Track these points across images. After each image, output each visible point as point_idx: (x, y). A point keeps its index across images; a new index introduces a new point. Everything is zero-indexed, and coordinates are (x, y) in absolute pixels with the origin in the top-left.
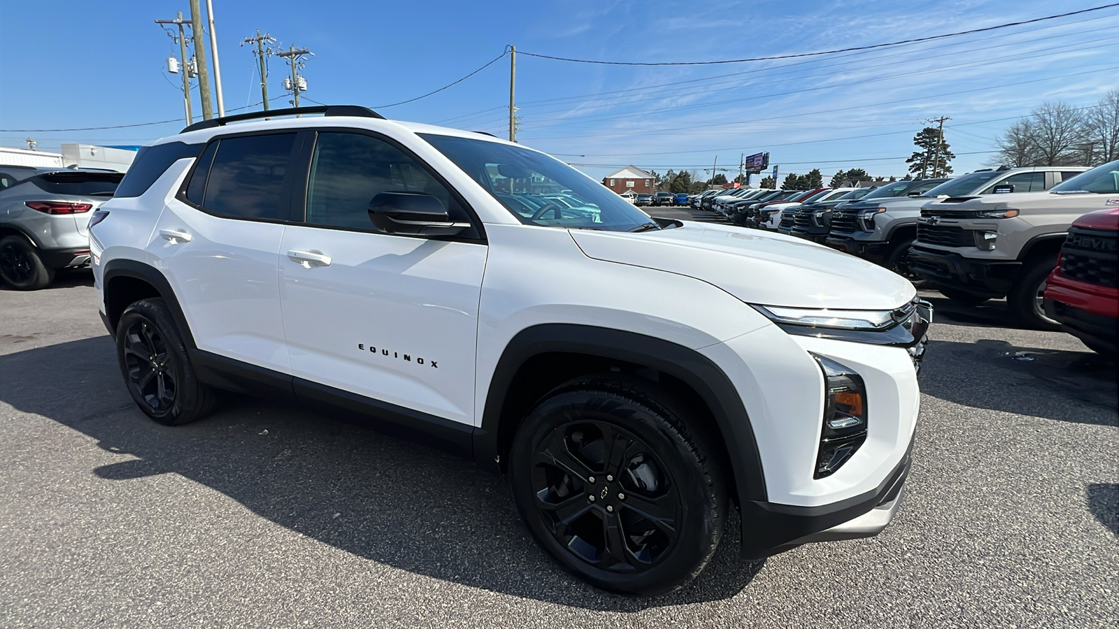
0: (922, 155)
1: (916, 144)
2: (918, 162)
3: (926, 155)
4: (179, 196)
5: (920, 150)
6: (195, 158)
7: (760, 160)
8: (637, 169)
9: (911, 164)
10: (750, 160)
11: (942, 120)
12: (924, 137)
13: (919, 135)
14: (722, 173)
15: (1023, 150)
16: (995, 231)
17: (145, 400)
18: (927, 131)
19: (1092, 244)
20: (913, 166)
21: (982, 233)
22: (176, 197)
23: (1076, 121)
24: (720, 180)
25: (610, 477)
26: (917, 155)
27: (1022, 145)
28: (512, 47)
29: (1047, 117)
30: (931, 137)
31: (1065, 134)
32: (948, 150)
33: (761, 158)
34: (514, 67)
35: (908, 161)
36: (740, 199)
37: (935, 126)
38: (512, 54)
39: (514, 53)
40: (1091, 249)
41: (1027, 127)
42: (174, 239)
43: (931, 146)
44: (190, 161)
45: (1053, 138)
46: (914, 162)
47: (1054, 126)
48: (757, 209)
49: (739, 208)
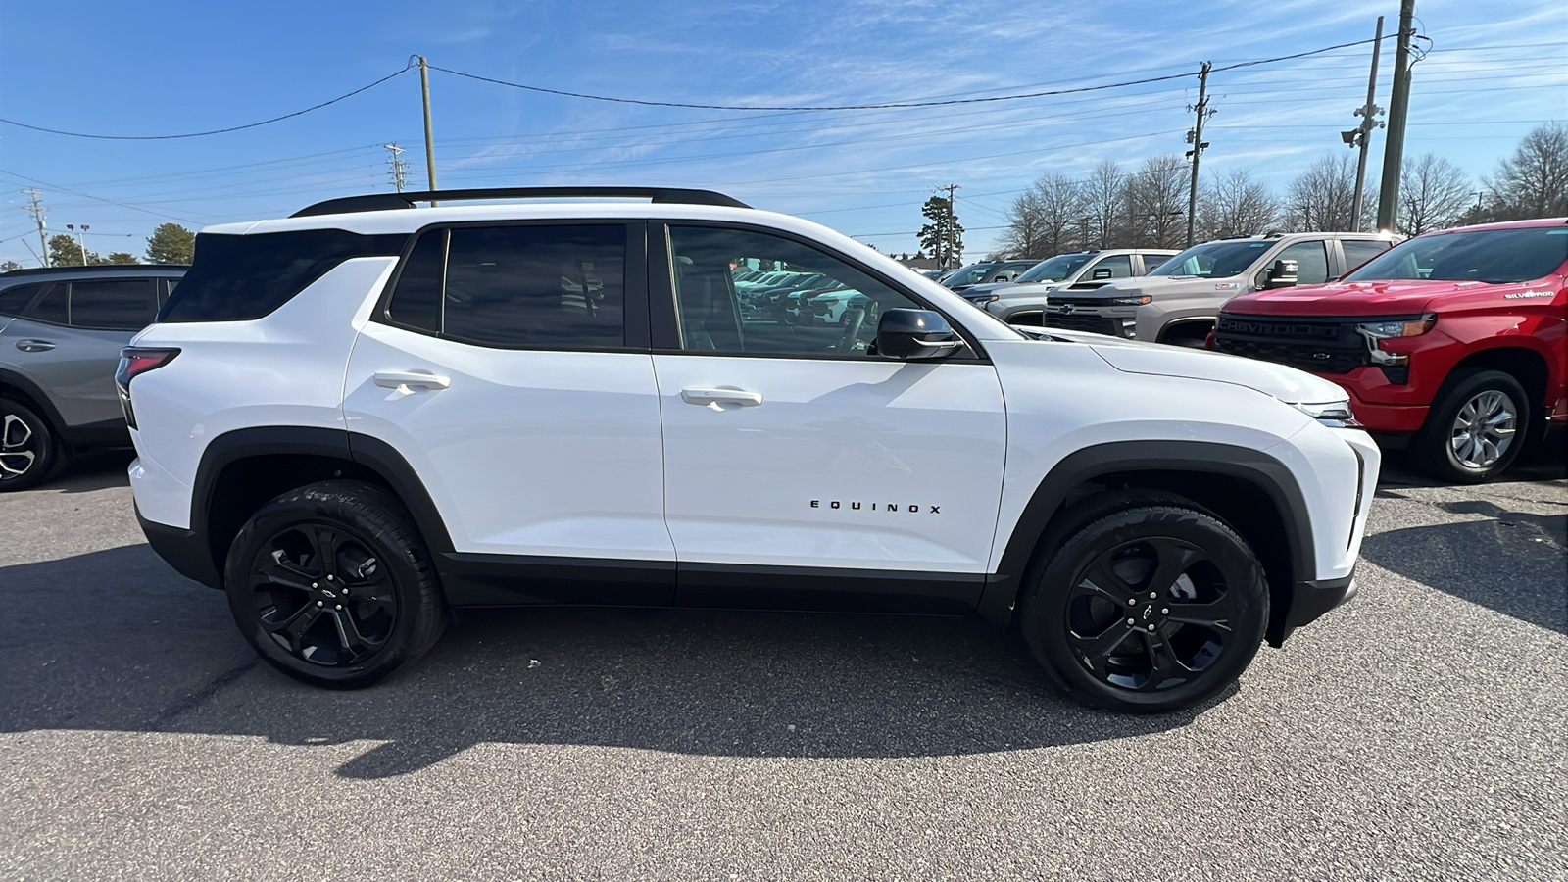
0: (932, 228)
1: (925, 215)
2: (929, 236)
3: (936, 227)
4: (377, 317)
5: (931, 222)
6: (397, 258)
9: (923, 238)
11: (952, 188)
12: (932, 207)
13: (927, 204)
15: (1030, 225)
16: (1133, 319)
17: (302, 657)
18: (935, 200)
19: (1248, 328)
20: (924, 241)
21: (1121, 320)
22: (371, 319)
23: (1073, 194)
25: (1153, 595)
26: (927, 228)
27: (1029, 218)
28: (421, 60)
29: (1049, 189)
30: (939, 208)
31: (1066, 208)
32: (957, 222)
34: (428, 90)
35: (920, 235)
36: (764, 285)
37: (945, 195)
38: (422, 70)
39: (426, 68)
40: (1248, 333)
41: (1032, 200)
42: (404, 386)
43: (940, 218)
44: (391, 260)
45: (1056, 211)
46: (925, 237)
47: (1055, 199)
48: (803, 298)
49: (772, 298)
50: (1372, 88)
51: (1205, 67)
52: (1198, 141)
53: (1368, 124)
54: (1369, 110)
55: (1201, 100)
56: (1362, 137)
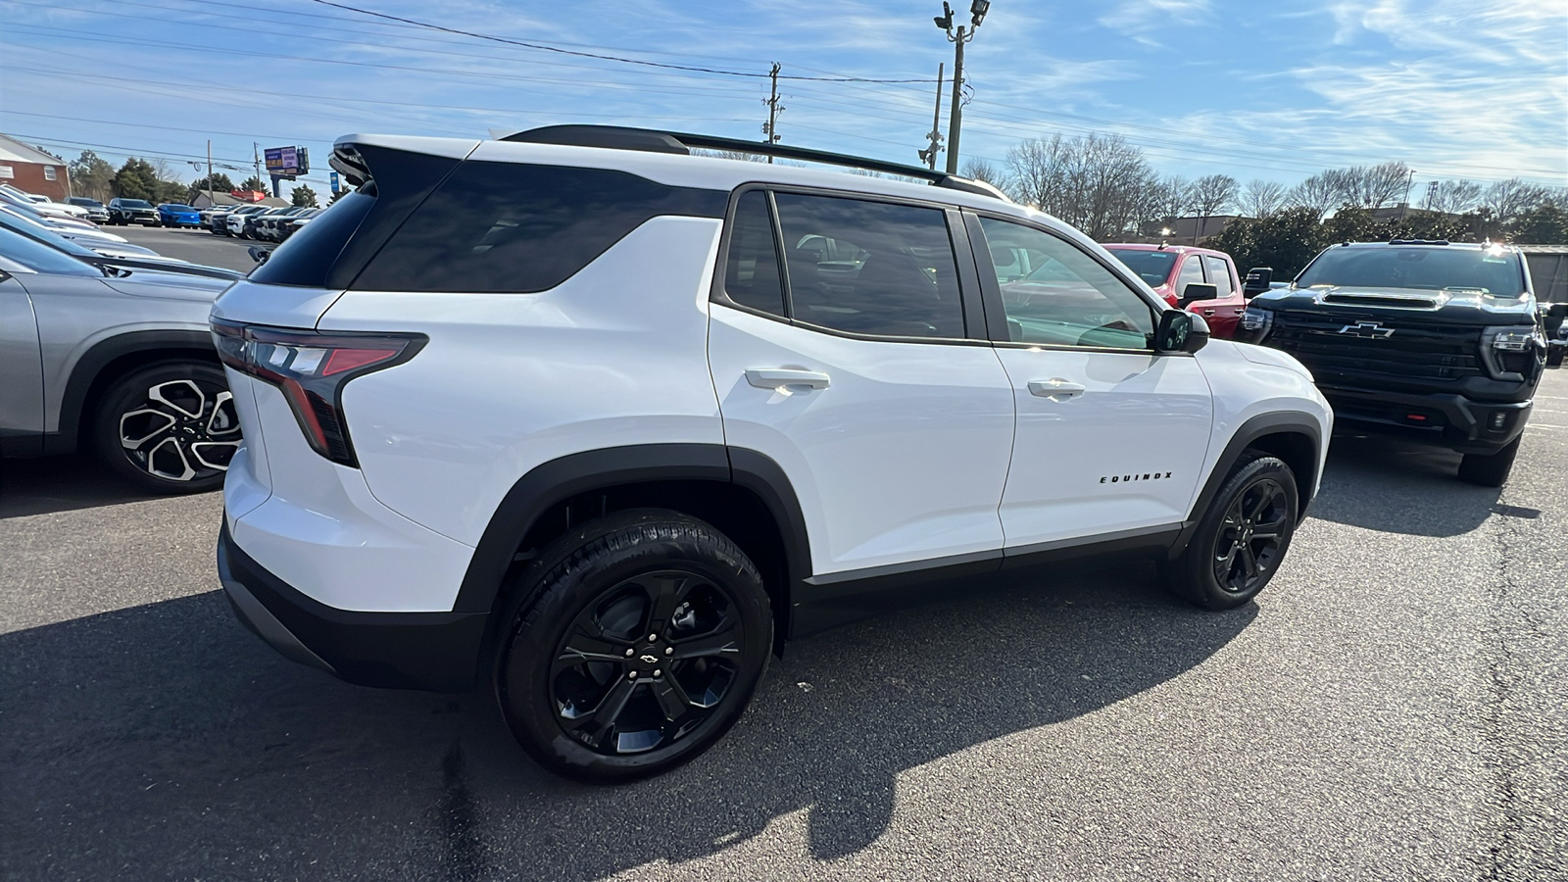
6: (720, 221)
7: (293, 158)
8: (14, 141)
10: (273, 156)
14: (222, 172)
22: (711, 300)
24: (220, 184)
33: (295, 155)
50: (936, 119)
51: (775, 67)
52: (771, 133)
53: (935, 147)
54: (935, 136)
55: (774, 96)
56: (931, 156)
